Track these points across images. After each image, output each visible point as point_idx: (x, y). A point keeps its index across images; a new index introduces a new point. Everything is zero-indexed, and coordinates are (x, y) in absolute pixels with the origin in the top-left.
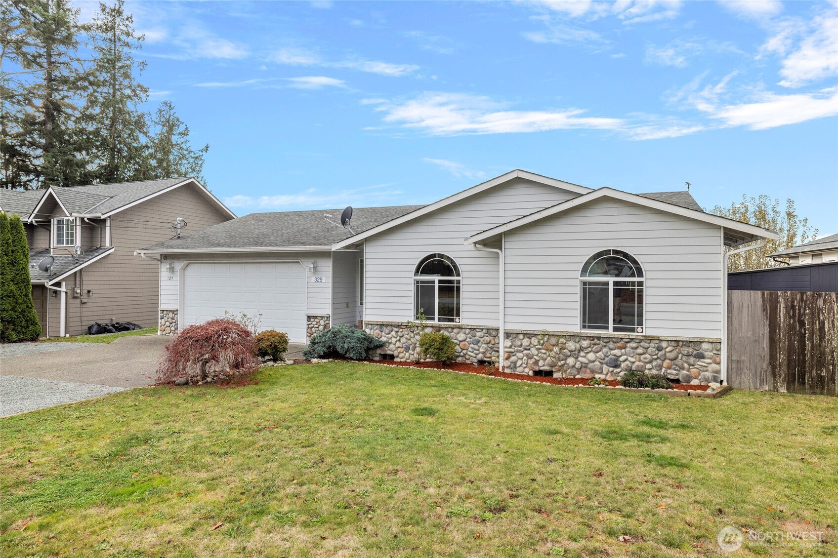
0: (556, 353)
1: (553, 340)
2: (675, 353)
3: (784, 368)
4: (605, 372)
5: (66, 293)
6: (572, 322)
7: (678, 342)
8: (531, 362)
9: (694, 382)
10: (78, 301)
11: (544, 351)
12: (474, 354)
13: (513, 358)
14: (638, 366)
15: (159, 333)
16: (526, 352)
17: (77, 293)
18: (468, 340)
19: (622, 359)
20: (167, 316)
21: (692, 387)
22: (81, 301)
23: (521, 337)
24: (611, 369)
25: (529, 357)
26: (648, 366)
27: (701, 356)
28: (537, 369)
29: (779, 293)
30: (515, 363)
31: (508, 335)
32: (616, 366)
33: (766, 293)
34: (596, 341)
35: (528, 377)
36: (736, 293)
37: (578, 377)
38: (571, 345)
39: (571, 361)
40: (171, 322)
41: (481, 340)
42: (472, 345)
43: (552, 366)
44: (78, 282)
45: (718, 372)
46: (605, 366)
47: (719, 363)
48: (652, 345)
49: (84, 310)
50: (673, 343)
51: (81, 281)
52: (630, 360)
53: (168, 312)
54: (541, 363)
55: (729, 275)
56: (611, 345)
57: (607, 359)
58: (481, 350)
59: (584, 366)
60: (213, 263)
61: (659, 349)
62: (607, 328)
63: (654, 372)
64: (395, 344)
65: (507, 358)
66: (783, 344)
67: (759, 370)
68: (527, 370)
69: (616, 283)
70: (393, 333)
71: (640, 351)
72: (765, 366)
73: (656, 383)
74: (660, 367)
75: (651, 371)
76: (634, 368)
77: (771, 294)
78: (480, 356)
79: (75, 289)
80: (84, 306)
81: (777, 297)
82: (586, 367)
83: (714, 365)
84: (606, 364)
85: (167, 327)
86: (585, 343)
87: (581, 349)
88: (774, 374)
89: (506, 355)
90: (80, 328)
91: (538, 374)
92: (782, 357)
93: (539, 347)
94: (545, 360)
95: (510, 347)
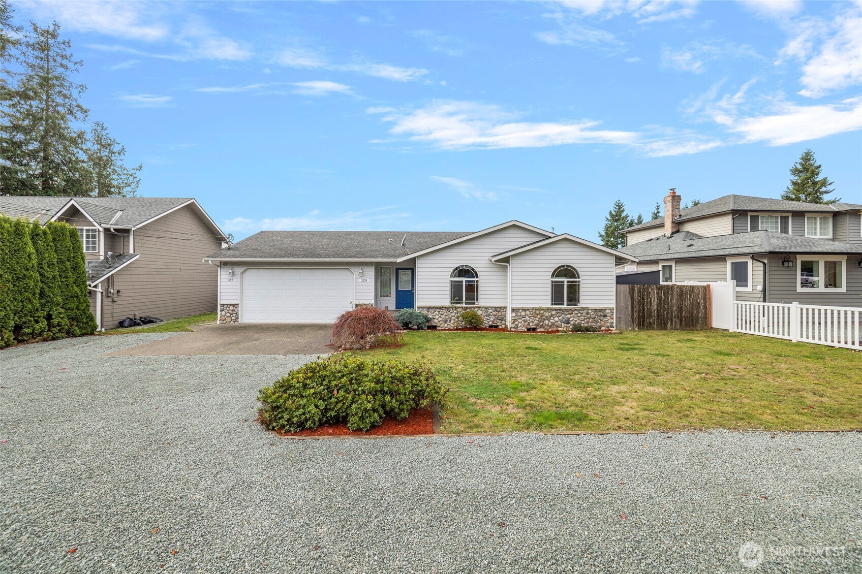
0: (539, 318)
1: (537, 312)
2: (594, 315)
3: (637, 319)
4: (563, 327)
5: (102, 293)
6: (546, 302)
7: (595, 309)
8: (526, 324)
9: (603, 328)
10: (110, 299)
11: (533, 318)
12: (487, 321)
13: (516, 323)
14: (578, 322)
15: (218, 322)
16: (523, 319)
17: (110, 293)
18: (483, 314)
19: (571, 319)
20: (228, 309)
21: (602, 331)
22: (113, 299)
23: (521, 311)
24: (566, 325)
25: (525, 321)
26: (583, 322)
27: (605, 316)
28: (529, 327)
29: (635, 286)
30: (517, 325)
31: (513, 310)
32: (568, 323)
33: (630, 285)
34: (558, 311)
35: (524, 332)
36: (619, 285)
37: (550, 330)
38: (547, 314)
39: (547, 322)
40: (232, 313)
41: (491, 314)
42: (486, 317)
43: (537, 326)
44: (110, 285)
45: (613, 323)
46: (563, 324)
47: (613, 319)
48: (585, 312)
49: (115, 307)
50: (594, 311)
51: (113, 282)
52: (574, 319)
53: (229, 306)
54: (531, 324)
55: (616, 276)
56: (566, 313)
57: (564, 320)
58: (491, 320)
59: (553, 324)
60: (272, 268)
61: (588, 313)
62: (563, 304)
63: (586, 325)
64: (438, 319)
65: (513, 323)
66: (637, 309)
67: (627, 321)
68: (524, 328)
69: (568, 282)
70: (437, 312)
71: (579, 315)
72: (630, 319)
73: (587, 330)
74: (588, 322)
75: (584, 324)
76: (576, 323)
77: (632, 286)
78: (491, 323)
79: (109, 290)
80: (115, 303)
81: (634, 287)
82: (553, 325)
83: (611, 320)
84: (563, 322)
85: (227, 317)
86: (554, 313)
87: (552, 315)
88: (633, 323)
89: (513, 321)
90: (111, 323)
91: (529, 330)
92: (636, 314)
93: (530, 315)
94: (533, 322)
95: (515, 317)
